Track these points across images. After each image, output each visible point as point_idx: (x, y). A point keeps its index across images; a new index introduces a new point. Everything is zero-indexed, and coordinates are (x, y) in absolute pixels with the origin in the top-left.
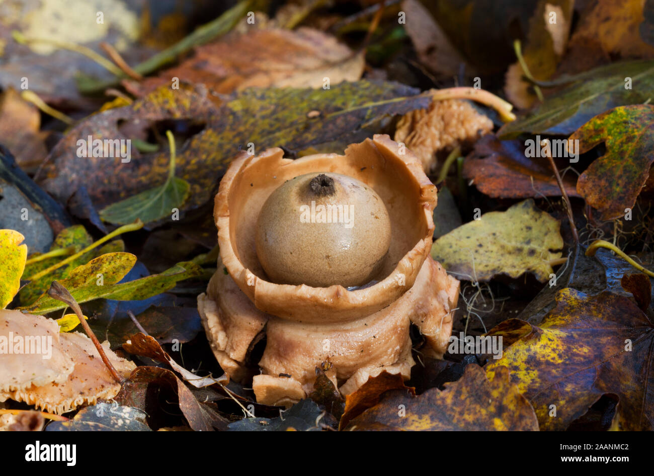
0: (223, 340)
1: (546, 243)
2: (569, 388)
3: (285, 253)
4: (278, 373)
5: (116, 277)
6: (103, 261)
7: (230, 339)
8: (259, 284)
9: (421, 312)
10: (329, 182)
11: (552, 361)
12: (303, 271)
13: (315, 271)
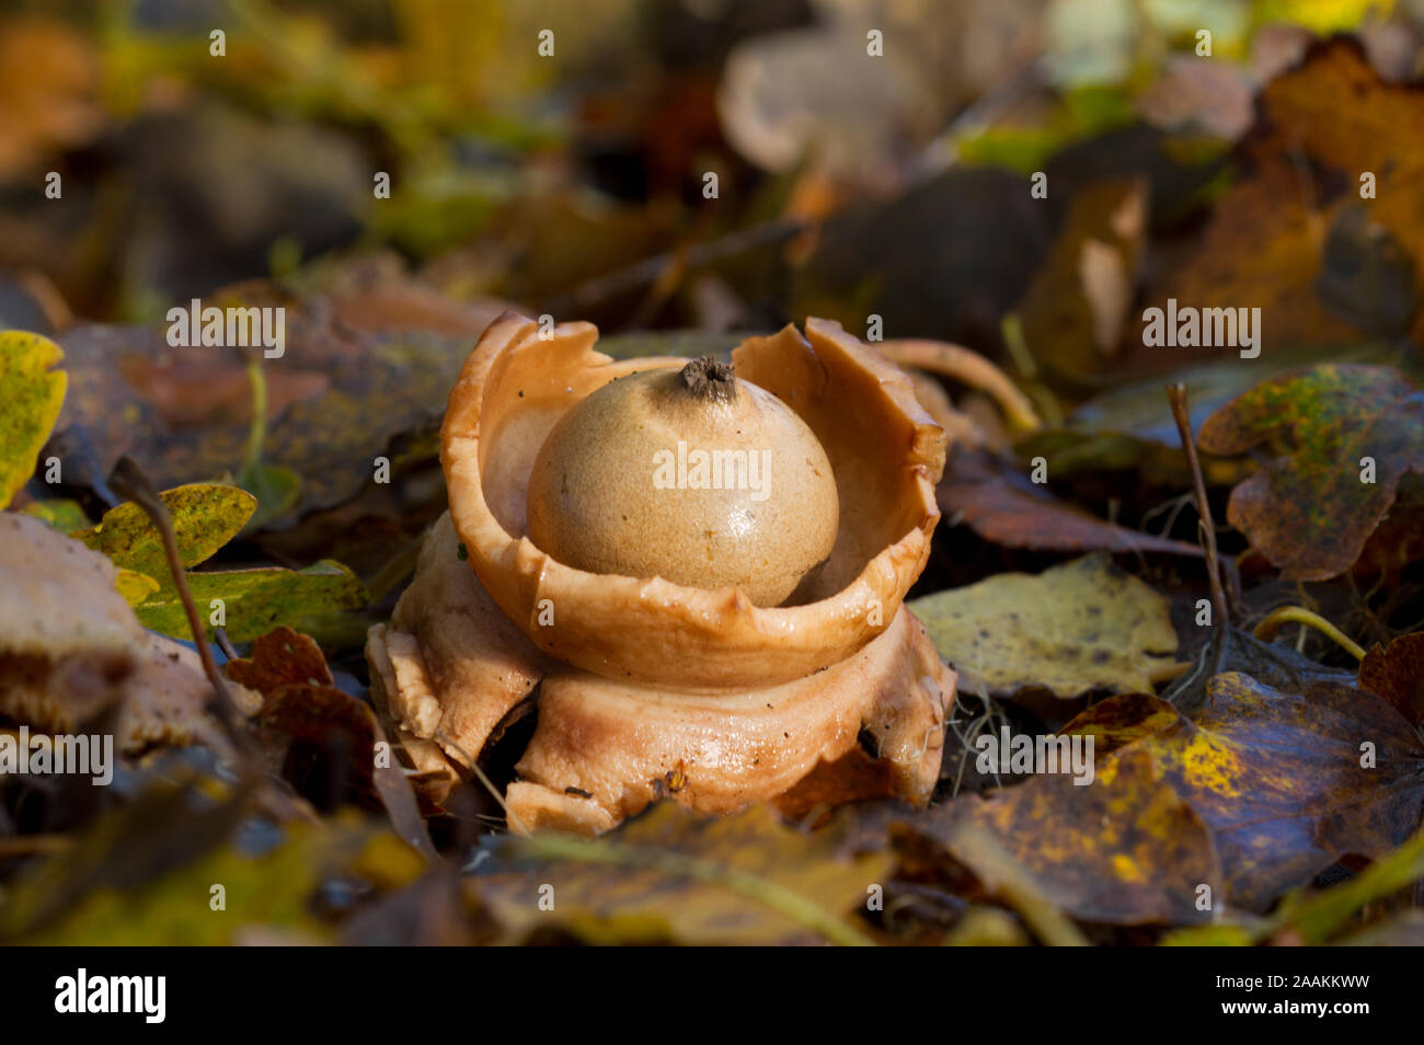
0: (432, 715)
1: (1135, 640)
2: (1260, 841)
3: (609, 518)
4: (562, 786)
5: (198, 548)
6: (178, 503)
7: (450, 712)
8: (550, 570)
9: (888, 705)
10: (724, 374)
11: (1216, 790)
12: (648, 562)
13: (674, 564)
